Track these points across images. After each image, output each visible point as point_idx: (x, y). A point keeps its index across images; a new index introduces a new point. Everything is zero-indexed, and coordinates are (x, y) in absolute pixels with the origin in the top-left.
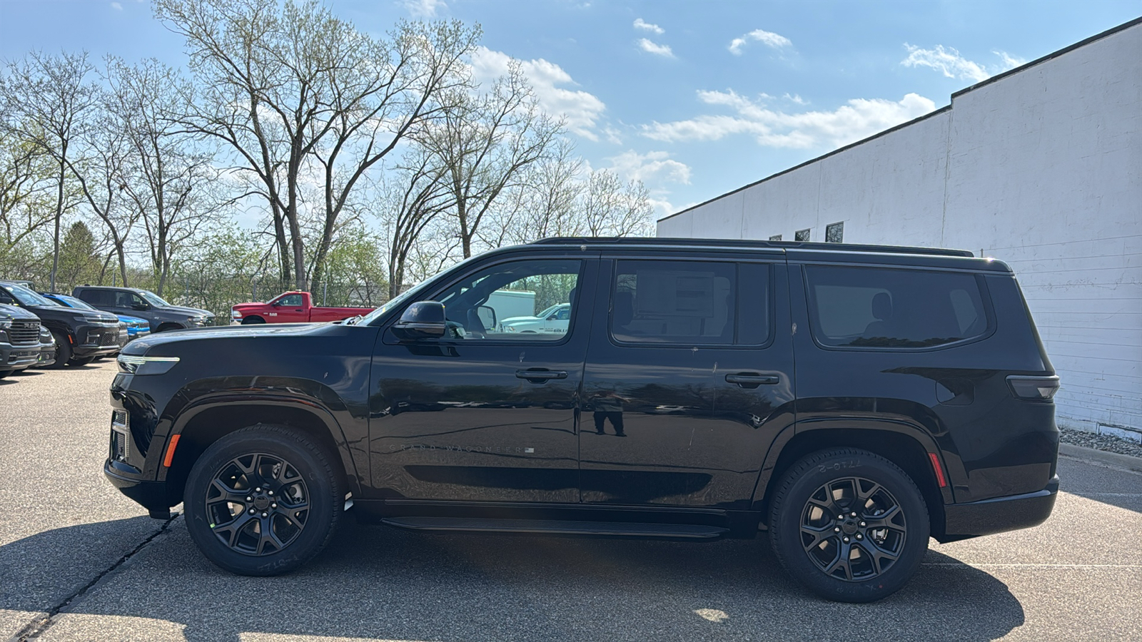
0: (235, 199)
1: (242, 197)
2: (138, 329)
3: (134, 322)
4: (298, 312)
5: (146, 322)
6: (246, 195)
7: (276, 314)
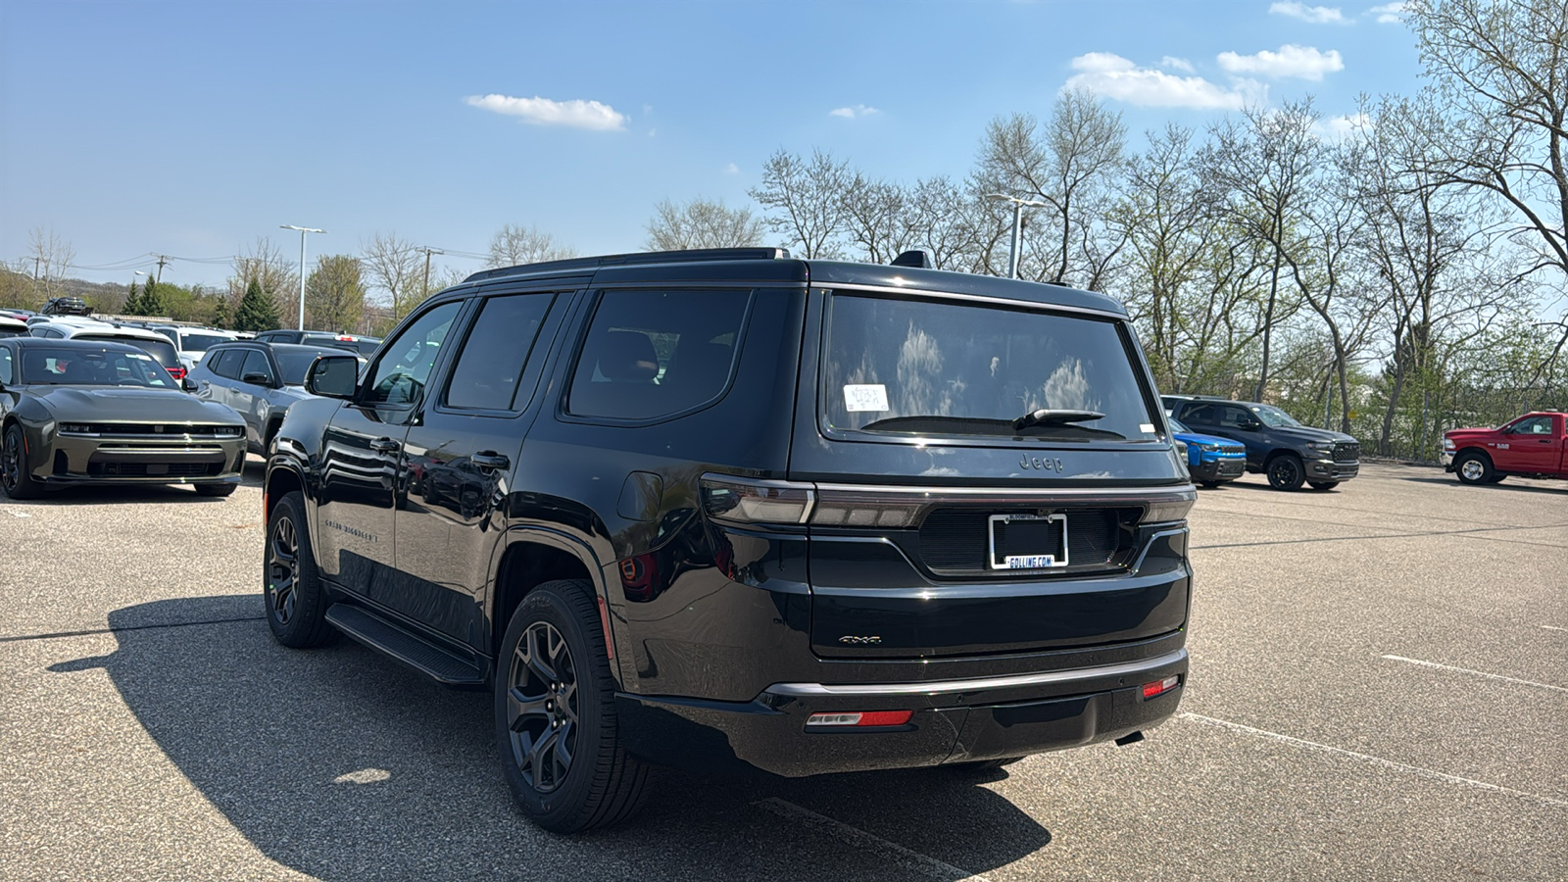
0: (1520, 276)
1: (1530, 272)
2: (1220, 454)
3: (1216, 445)
4: (1543, 445)
5: (1242, 445)
6: (1536, 268)
7: (1507, 446)
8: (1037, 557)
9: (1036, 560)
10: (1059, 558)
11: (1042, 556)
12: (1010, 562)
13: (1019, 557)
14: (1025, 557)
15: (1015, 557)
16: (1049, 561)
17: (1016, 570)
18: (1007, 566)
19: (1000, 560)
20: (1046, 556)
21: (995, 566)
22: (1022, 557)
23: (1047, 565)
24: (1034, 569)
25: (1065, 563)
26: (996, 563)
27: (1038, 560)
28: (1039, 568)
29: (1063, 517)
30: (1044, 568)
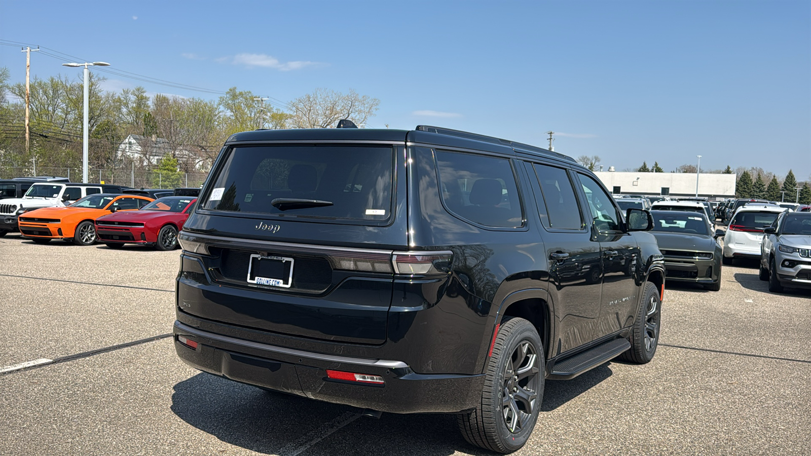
8: (272, 280)
9: (271, 282)
10: (286, 282)
11: (275, 280)
12: (257, 280)
13: (262, 278)
14: (266, 279)
15: (260, 278)
16: (278, 283)
17: (259, 284)
18: (255, 282)
19: (252, 278)
20: (277, 280)
21: (249, 281)
22: (263, 278)
23: (277, 285)
24: (269, 286)
25: (289, 286)
26: (250, 279)
27: (272, 282)
28: (272, 286)
29: (292, 260)
30: (275, 287)
